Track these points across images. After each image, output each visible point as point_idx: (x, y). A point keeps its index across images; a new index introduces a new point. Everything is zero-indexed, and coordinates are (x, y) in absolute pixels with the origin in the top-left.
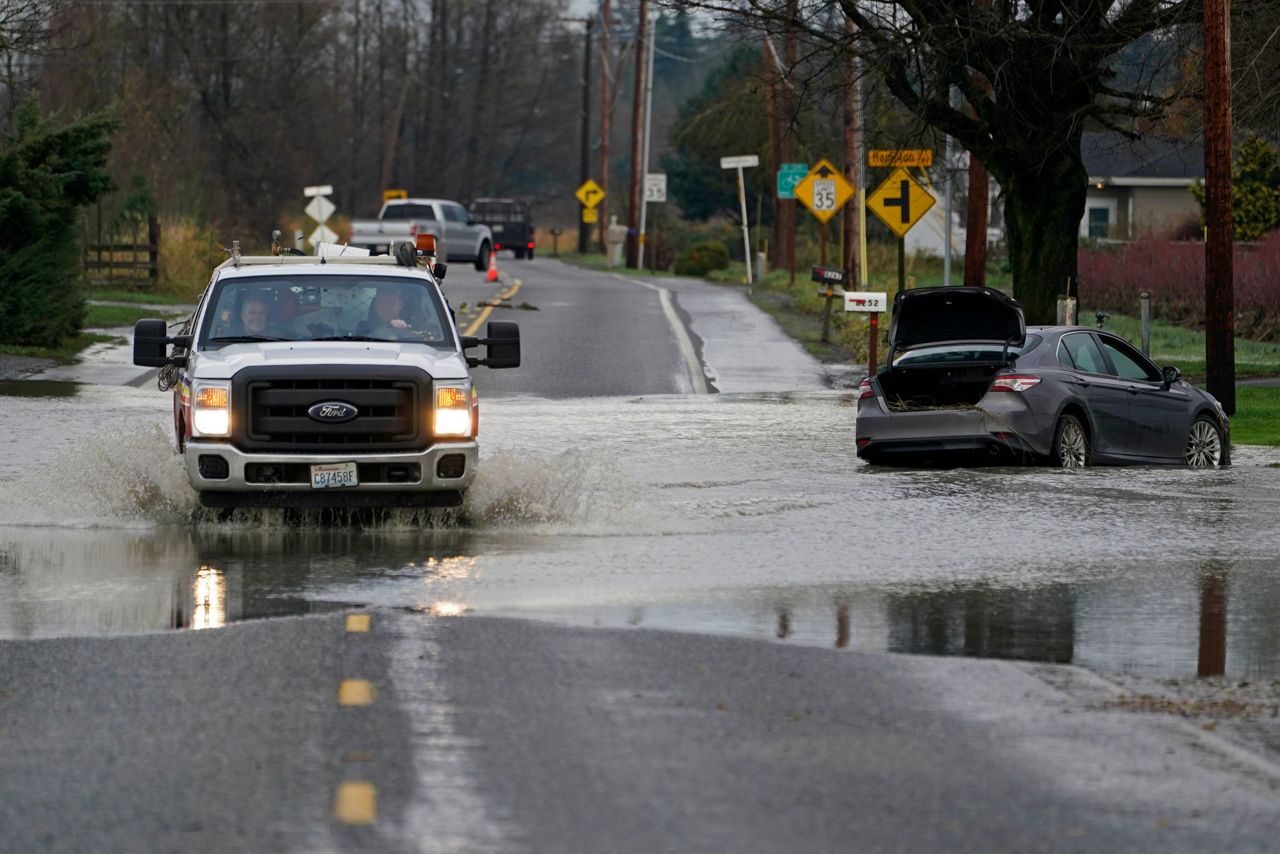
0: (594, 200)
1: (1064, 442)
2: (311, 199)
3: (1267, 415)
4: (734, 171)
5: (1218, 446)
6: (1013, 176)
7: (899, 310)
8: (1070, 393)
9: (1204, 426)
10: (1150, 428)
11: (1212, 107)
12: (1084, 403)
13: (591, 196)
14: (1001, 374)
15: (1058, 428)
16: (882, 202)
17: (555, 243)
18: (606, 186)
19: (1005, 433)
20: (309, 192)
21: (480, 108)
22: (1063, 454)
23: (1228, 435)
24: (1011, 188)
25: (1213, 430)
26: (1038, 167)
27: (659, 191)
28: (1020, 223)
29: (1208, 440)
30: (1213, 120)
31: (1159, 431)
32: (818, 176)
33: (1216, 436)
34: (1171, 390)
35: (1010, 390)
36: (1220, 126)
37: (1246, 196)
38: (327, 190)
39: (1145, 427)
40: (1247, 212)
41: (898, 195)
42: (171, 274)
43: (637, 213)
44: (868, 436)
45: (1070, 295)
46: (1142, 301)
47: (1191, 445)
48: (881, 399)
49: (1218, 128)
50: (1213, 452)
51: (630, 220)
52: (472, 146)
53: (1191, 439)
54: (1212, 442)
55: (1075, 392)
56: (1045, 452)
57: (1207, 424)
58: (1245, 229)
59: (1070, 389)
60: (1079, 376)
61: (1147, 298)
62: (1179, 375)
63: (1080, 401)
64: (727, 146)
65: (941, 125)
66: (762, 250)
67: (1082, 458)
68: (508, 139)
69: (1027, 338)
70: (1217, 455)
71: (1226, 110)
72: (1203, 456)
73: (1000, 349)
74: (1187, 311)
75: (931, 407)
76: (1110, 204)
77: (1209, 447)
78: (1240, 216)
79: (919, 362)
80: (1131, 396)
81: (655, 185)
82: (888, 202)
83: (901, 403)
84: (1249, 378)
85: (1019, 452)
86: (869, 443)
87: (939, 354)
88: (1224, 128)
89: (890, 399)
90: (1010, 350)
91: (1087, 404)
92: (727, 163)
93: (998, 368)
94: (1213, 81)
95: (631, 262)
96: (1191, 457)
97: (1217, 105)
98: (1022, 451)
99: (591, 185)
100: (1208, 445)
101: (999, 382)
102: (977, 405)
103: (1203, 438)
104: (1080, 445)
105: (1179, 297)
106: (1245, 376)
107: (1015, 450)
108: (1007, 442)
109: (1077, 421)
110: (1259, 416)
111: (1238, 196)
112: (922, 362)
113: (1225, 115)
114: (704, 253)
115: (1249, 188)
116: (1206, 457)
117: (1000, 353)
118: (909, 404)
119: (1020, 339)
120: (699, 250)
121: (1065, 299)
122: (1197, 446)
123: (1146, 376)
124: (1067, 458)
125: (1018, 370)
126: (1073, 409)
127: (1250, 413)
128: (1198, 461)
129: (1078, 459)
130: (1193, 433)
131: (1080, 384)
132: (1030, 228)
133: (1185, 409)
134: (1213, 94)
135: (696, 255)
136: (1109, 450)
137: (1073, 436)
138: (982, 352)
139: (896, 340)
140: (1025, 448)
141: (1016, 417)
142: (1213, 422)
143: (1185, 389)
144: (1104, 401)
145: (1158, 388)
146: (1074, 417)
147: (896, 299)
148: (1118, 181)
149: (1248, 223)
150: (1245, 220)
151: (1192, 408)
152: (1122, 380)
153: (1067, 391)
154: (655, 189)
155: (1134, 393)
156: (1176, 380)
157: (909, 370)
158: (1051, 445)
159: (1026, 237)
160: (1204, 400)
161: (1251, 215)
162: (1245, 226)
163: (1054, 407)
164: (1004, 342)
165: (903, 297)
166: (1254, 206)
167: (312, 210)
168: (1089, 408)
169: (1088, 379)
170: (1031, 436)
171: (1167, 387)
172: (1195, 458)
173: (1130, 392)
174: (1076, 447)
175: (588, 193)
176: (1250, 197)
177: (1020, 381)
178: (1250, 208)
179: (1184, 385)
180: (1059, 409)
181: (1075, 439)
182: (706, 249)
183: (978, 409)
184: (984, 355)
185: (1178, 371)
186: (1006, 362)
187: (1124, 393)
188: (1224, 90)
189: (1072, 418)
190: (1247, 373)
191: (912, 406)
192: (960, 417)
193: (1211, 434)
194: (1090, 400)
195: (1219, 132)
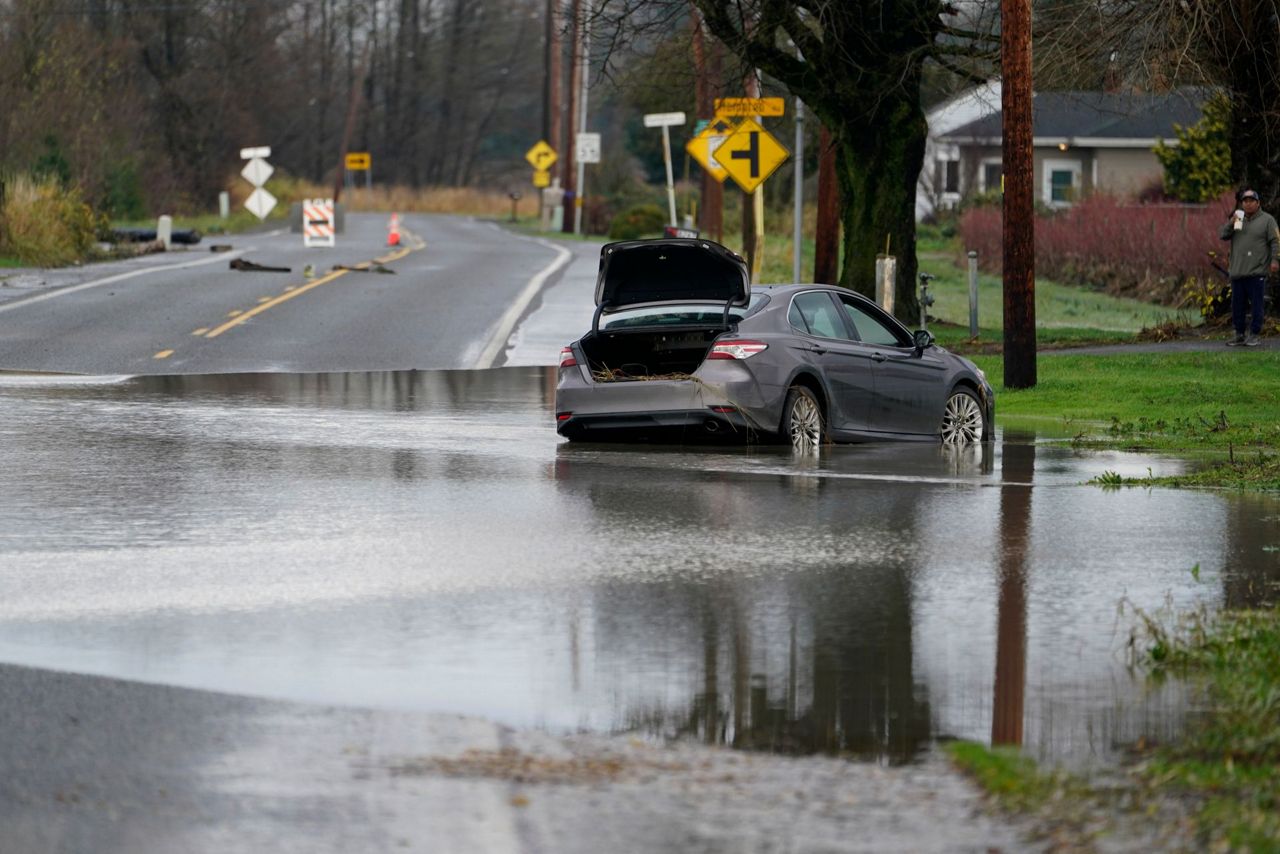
0: (546, 162)
1: (795, 417)
2: (247, 161)
3: (1071, 387)
4: (658, 129)
5: (979, 422)
6: (844, 123)
7: (606, 265)
8: (802, 362)
9: (963, 398)
10: (898, 401)
11: (1009, 39)
12: (819, 373)
13: (543, 159)
14: (721, 339)
15: (787, 402)
16: (729, 155)
17: (515, 208)
18: (558, 147)
19: (725, 407)
20: (246, 153)
21: (452, 70)
22: (794, 430)
23: (992, 408)
24: (841, 137)
25: (973, 403)
26: (868, 113)
27: (593, 151)
28: (852, 174)
29: (968, 415)
30: (1012, 54)
31: (909, 403)
32: (714, 133)
33: (977, 410)
34: (924, 357)
35: (730, 358)
36: (1019, 61)
37: (1211, 157)
38: (265, 151)
39: (892, 400)
40: (1214, 174)
41: (747, 147)
42: (14, 235)
43: (573, 175)
44: (570, 410)
45: (890, 254)
46: (970, 260)
47: (948, 421)
48: (584, 368)
49: (1016, 64)
50: (973, 429)
51: (568, 184)
52: (445, 108)
53: (947, 414)
54: (972, 417)
55: (809, 361)
56: (773, 428)
57: (967, 397)
58: (1210, 192)
59: (804, 358)
60: (812, 341)
61: (974, 257)
62: (932, 340)
63: (814, 370)
64: (657, 103)
65: (766, 68)
66: (689, 213)
67: (817, 435)
68: (485, 102)
69: (752, 298)
70: (979, 432)
71: (1025, 43)
72: (962, 434)
73: (720, 310)
74: (1111, 276)
75: (641, 377)
76: (1074, 166)
77: (969, 424)
78: (1205, 178)
79: (629, 325)
80: (876, 365)
81: (588, 145)
82: (736, 155)
83: (607, 373)
84: (1087, 346)
85: (742, 429)
86: (572, 417)
87: (652, 316)
88: (1024, 64)
89: (595, 367)
90: (733, 311)
91: (823, 374)
92: (652, 120)
93: (718, 332)
94: (1011, 11)
95: (568, 227)
96: (947, 434)
97: (1016, 38)
98: (745, 427)
99: (542, 147)
100: (967, 421)
101: (719, 349)
102: (693, 375)
103: (962, 413)
104: (814, 422)
105: (1104, 262)
106: (1084, 344)
107: (738, 427)
108: (727, 417)
109: (811, 393)
110: (1062, 389)
111: (1204, 157)
112: (634, 325)
113: (1025, 49)
114: (641, 217)
115: (1215, 149)
116: (966, 434)
117: (721, 315)
118: (618, 373)
119: (743, 299)
120: (635, 213)
121: (884, 258)
122: (955, 422)
123: (896, 341)
124: (798, 436)
125: (741, 335)
126: (806, 380)
127: (1053, 385)
128: (955, 438)
129: (812, 436)
130: (949, 407)
131: (814, 351)
132: (862, 181)
133: (939, 380)
134: (1010, 26)
135: (632, 219)
136: (848, 426)
137: (805, 410)
138: (705, 314)
139: (603, 300)
140: (749, 424)
141: (737, 389)
142: (974, 395)
143: (939, 355)
144: (843, 370)
145: (908, 355)
146: (806, 388)
147: (602, 253)
148: (1081, 142)
149: (1214, 186)
150: (1211, 182)
151: (949, 376)
152: (866, 345)
153: (798, 360)
154: (588, 149)
155: (880, 361)
156: (929, 346)
157: (619, 335)
158: (779, 421)
159: (859, 191)
160: (962, 368)
161: (1217, 177)
162: (1210, 189)
163: (784, 376)
164: (725, 302)
165: (610, 251)
166: (1221, 168)
167: (248, 172)
168: (825, 378)
169: (824, 345)
170: (754, 410)
171: (919, 353)
172: (952, 436)
173: (874, 359)
174: (808, 423)
175: (539, 155)
176: (1216, 158)
177: (742, 347)
178: (1216, 169)
179: (941, 350)
180: (788, 380)
181: (807, 414)
182: (642, 212)
183: (694, 379)
184: (708, 317)
185: (931, 335)
186: (727, 325)
187: (868, 360)
188: (1024, 21)
189: (804, 389)
190: (1088, 340)
191: (619, 377)
192: (673, 388)
193: (971, 408)
194: (827, 369)
195: (1017, 68)
